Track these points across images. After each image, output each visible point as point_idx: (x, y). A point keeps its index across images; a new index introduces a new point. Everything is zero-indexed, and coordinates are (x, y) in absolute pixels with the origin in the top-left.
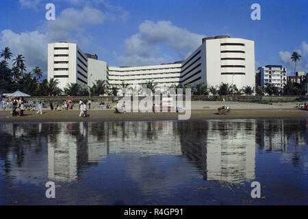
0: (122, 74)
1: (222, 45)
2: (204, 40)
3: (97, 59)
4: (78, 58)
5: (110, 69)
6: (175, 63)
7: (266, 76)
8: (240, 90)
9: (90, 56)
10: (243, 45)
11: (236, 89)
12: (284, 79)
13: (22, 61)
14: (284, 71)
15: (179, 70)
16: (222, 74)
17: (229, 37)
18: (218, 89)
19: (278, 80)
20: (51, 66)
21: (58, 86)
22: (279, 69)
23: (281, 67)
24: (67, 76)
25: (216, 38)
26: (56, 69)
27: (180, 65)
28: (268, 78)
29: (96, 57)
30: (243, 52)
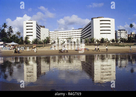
0: (55, 34)
1: (101, 21)
2: (92, 19)
3: (44, 28)
4: (37, 28)
5: (50, 32)
6: (79, 29)
7: (118, 34)
8: (110, 41)
9: (41, 26)
10: (110, 21)
11: (108, 40)
12: (126, 36)
13: (11, 29)
14: (126, 32)
15: (81, 32)
16: (101, 34)
17: (103, 17)
18: (100, 40)
19: (124, 36)
20: (25, 31)
21: (29, 40)
22: (124, 31)
23: (125, 30)
24: (32, 35)
25: (97, 18)
26: (27, 32)
27: (81, 30)
28: (119, 35)
29: (44, 27)
30: (110, 24)
